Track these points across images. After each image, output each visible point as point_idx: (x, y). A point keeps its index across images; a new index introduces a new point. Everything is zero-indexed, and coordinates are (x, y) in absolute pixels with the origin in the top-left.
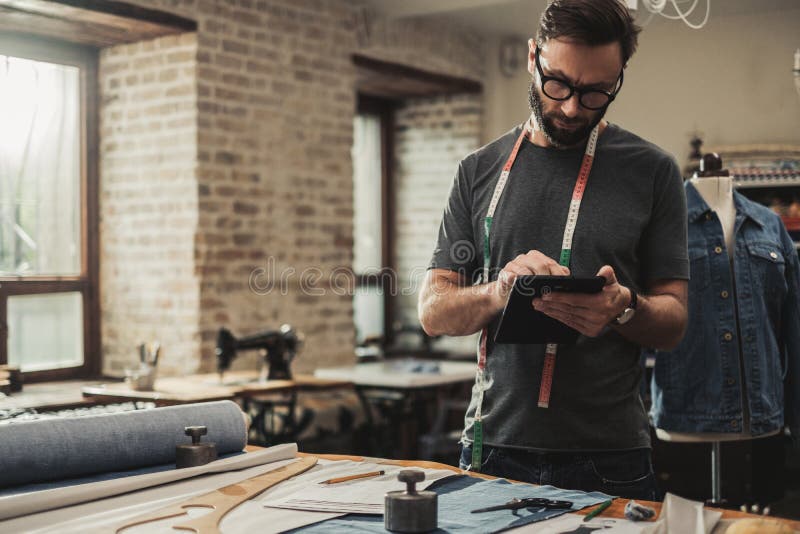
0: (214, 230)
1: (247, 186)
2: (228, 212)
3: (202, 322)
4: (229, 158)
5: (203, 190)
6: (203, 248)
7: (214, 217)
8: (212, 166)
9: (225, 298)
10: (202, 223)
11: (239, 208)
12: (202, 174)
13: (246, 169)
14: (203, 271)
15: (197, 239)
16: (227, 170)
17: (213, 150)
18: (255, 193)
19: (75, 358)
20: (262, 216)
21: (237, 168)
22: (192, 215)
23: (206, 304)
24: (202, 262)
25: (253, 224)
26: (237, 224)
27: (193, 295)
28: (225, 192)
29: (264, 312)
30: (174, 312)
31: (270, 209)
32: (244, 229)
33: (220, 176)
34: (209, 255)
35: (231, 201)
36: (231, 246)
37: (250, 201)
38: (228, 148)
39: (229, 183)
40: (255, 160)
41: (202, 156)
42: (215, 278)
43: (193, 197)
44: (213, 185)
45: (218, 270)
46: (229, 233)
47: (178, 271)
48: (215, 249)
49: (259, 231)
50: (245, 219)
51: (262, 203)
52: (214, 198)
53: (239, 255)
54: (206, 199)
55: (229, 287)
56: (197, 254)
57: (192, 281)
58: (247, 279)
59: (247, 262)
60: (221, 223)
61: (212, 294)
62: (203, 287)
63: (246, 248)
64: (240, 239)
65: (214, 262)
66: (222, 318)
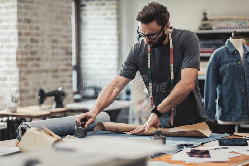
0: (23, 50)
1: (35, 32)
2: (28, 42)
3: (20, 86)
4: (28, 21)
5: (20, 34)
6: (20, 57)
7: (24, 44)
8: (22, 24)
9: (29, 77)
10: (19, 47)
11: (32, 41)
12: (19, 27)
13: (34, 25)
14: (20, 66)
15: (17, 53)
16: (28, 25)
17: (23, 18)
18: (38, 34)
20: (40, 44)
21: (31, 24)
22: (15, 44)
23: (21, 79)
24: (19, 62)
25: (37, 47)
26: (32, 47)
27: (16, 75)
28: (27, 34)
29: (41, 82)
30: (7, 82)
31: (43, 41)
32: (34, 49)
33: (25, 28)
34: (22, 60)
35: (29, 38)
36: (29, 56)
37: (35, 38)
38: (28, 17)
39: (28, 31)
40: (37, 22)
41: (19, 20)
42: (24, 69)
43: (16, 36)
44: (23, 32)
45: (25, 65)
46: (29, 51)
47: (9, 66)
48: (24, 57)
49: (39, 49)
50: (34, 45)
51: (40, 38)
52: (23, 37)
53: (32, 59)
54: (20, 37)
55: (29, 72)
56: (17, 59)
57: (17, 70)
58: (34, 69)
59: (35, 62)
60: (26, 47)
61: (23, 75)
62: (20, 72)
63: (35, 57)
64: (33, 53)
65: (23, 62)
66: (27, 84)
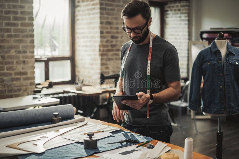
0: (105, 44)
1: (115, 31)
2: (109, 38)
3: (101, 69)
4: (109, 23)
5: (102, 32)
6: (102, 49)
7: (105, 40)
8: (104, 26)
9: (108, 62)
10: (101, 42)
11: (112, 37)
12: (101, 28)
13: (115, 26)
14: (102, 55)
15: (100, 46)
16: (109, 26)
17: (104, 21)
18: (117, 33)
19: (68, 78)
20: (119, 39)
21: (112, 26)
22: (98, 39)
23: (102, 64)
24: (101, 53)
25: (116, 41)
26: (112, 42)
27: (99, 62)
28: (108, 33)
30: (94, 66)
31: (122, 37)
32: (114, 43)
33: (107, 28)
34: (103, 51)
35: (110, 35)
36: (110, 48)
37: (116, 35)
38: (109, 20)
39: (109, 30)
40: (117, 23)
41: (101, 23)
42: (105, 57)
43: (99, 34)
44: (105, 31)
45: (106, 55)
46: (109, 44)
47: (95, 55)
48: (105, 49)
49: (119, 43)
50: (114, 40)
51: (119, 36)
52: (105, 34)
53: (112, 50)
54: (102, 35)
55: (109, 59)
56: (100, 50)
57: (99, 58)
58: (114, 57)
59: (115, 52)
60: (107, 41)
61: (104, 61)
62: (102, 59)
63: (115, 48)
64: (112, 46)
65: (105, 53)
66: (107, 68)
